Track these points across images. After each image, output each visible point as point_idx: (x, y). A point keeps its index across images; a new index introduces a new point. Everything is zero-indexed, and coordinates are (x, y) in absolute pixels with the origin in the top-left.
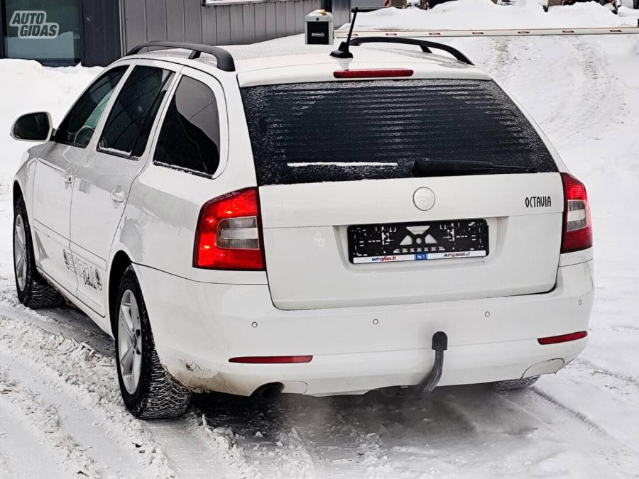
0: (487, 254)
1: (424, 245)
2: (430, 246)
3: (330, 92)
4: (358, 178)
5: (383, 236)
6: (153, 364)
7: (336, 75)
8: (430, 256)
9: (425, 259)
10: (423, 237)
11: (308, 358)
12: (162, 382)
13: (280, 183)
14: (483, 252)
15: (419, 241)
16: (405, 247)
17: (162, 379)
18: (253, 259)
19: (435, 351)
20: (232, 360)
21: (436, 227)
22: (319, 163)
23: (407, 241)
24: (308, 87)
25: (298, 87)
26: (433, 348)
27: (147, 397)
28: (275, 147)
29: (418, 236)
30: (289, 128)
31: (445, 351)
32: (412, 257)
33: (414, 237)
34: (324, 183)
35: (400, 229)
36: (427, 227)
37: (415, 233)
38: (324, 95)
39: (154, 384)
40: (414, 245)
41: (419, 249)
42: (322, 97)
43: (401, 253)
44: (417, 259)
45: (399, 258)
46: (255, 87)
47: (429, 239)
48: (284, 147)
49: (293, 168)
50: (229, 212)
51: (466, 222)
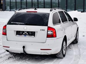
0: (34, 36)
5: (21, 33)
9: (26, 36)
10: (26, 33)
11: (9, 47)
21: (28, 32)
23: (24, 34)
33: (25, 33)
40: (25, 34)
43: (23, 35)
47: (27, 34)
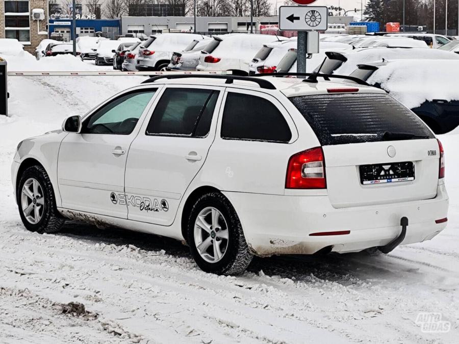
0: (414, 178)
1: (389, 175)
2: (392, 175)
3: (330, 99)
4: (363, 141)
5: (374, 171)
6: (239, 243)
7: (329, 91)
8: (393, 180)
9: (391, 182)
10: (388, 170)
11: (348, 233)
12: (242, 253)
13: (331, 144)
14: (412, 178)
15: (387, 173)
16: (382, 176)
17: (243, 252)
18: (320, 183)
19: (402, 226)
20: (310, 235)
21: (394, 166)
22: (345, 134)
23: (383, 173)
24: (319, 97)
25: (314, 97)
26: (401, 225)
27: (234, 262)
28: (322, 127)
29: (387, 170)
30: (323, 117)
31: (407, 227)
32: (386, 181)
33: (385, 171)
34: (350, 144)
35: (380, 167)
36: (389, 166)
37: (386, 169)
38: (329, 101)
39: (239, 255)
40: (386, 175)
41: (388, 177)
42: (329, 102)
43: (381, 179)
44: (388, 182)
45: (381, 181)
46: (295, 97)
47: (391, 172)
48: (326, 127)
49: (334, 137)
50: (305, 160)
51: (405, 163)
